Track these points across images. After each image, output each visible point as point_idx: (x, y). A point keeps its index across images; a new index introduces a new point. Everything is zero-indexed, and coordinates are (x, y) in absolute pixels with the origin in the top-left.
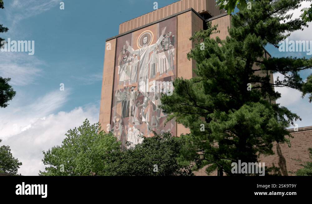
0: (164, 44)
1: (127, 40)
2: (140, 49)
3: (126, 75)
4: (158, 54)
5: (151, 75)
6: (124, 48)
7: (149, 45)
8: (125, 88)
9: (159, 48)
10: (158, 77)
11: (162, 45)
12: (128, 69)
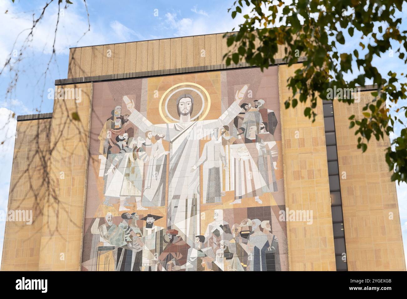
0: (244, 126)
1: (127, 94)
2: (171, 125)
3: (126, 183)
4: (227, 146)
5: (208, 194)
6: (118, 113)
7: (198, 119)
8: (124, 216)
9: (229, 132)
10: (231, 204)
11: (237, 126)
12: (133, 168)
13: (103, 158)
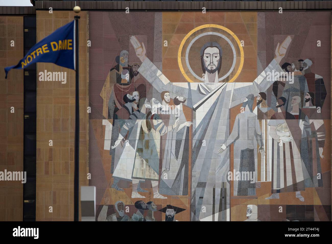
0: (285, 95)
3: (138, 161)
4: (264, 121)
6: (124, 61)
7: (228, 79)
8: (138, 205)
9: (266, 101)
10: (267, 199)
11: (276, 95)
12: (147, 142)
13: (108, 124)
